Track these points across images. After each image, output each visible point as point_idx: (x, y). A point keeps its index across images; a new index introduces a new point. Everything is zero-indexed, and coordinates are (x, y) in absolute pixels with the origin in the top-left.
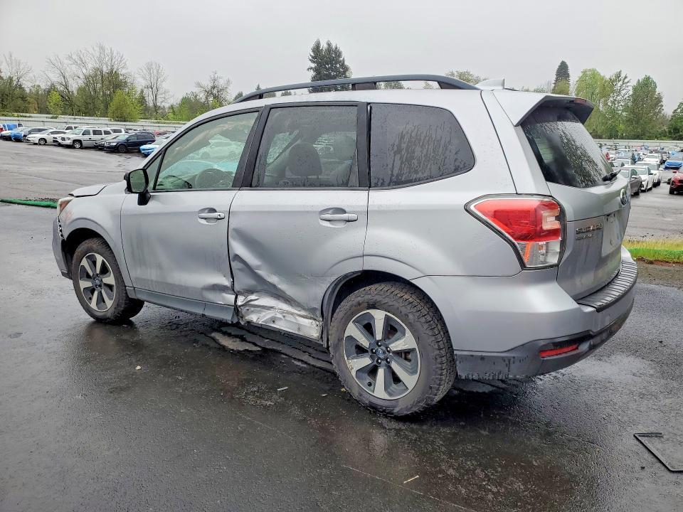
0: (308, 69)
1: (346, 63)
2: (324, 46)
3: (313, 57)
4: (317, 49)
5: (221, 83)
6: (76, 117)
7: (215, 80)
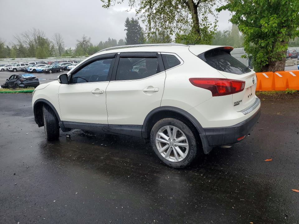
0: (124, 30)
1: (141, 26)
2: (130, 19)
3: (126, 25)
4: (127, 21)
5: (87, 39)
6: (23, 58)
7: (84, 38)
